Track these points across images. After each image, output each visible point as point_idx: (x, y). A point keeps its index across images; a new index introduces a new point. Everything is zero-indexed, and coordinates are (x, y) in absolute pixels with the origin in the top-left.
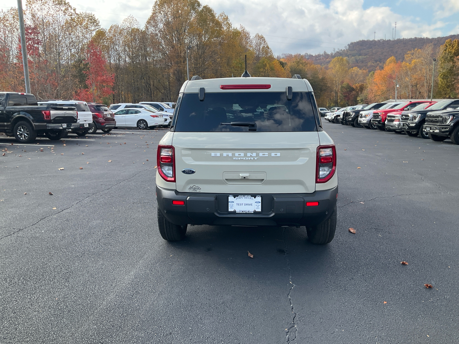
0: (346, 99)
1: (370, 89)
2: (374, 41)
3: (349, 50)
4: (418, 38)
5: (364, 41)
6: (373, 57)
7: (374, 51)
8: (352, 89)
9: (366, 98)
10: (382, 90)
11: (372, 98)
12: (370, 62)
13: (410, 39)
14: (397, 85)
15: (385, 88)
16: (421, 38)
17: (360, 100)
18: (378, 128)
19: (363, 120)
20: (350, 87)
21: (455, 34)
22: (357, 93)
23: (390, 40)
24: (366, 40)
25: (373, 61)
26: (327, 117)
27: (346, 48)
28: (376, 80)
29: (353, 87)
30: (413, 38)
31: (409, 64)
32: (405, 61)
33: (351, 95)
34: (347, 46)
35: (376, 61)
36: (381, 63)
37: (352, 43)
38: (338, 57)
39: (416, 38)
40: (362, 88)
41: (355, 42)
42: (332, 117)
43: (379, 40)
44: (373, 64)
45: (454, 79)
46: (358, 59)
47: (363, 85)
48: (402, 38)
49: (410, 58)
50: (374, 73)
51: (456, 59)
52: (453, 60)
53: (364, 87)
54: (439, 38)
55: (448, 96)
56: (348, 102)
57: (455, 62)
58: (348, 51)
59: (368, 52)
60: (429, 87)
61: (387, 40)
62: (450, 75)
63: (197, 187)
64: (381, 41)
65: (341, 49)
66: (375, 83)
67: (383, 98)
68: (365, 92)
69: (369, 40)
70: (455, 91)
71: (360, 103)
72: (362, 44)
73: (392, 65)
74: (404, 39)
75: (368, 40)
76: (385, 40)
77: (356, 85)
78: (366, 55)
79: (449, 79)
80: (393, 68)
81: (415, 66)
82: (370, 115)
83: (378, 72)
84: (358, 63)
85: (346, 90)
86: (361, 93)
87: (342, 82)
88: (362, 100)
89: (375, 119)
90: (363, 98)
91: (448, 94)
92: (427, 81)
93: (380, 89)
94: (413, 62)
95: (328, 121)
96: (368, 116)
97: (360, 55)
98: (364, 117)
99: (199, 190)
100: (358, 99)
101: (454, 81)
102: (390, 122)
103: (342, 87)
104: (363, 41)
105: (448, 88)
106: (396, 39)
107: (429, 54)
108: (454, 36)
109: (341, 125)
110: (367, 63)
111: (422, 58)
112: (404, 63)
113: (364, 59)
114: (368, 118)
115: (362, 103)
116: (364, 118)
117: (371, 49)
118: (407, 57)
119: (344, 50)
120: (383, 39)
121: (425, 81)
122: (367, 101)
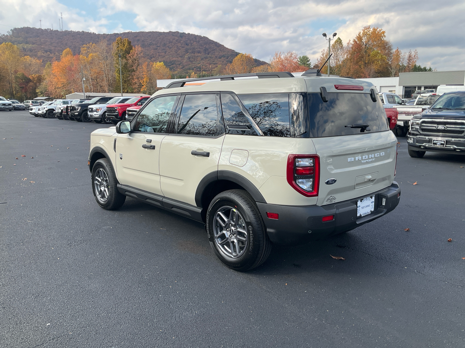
0: (23, 90)
1: (49, 80)
2: (40, 29)
3: (14, 37)
4: (85, 32)
5: (30, 28)
6: (42, 46)
7: (42, 40)
8: (28, 81)
9: (46, 90)
10: (62, 82)
11: (52, 90)
12: (39, 51)
13: (78, 32)
14: (83, 78)
15: (65, 81)
16: (88, 32)
17: (40, 92)
18: (112, 122)
19: (95, 115)
20: (26, 78)
21: (118, 33)
22: (35, 84)
23: (57, 31)
24: (31, 27)
25: (43, 51)
26: (33, 111)
27: (9, 34)
28: (54, 71)
29: (29, 78)
30: (81, 31)
31: (87, 57)
32: (82, 54)
33: (28, 86)
34: (10, 31)
35: (46, 51)
36: (52, 54)
37: (16, 29)
38: (6, 43)
39: (83, 32)
40: (40, 80)
41: (18, 28)
42: (43, 111)
43: (46, 29)
44: (43, 54)
45: (129, 75)
46: (25, 48)
47: (41, 76)
48: (70, 30)
49: (86, 51)
50: (50, 64)
51: (128, 57)
52: (126, 58)
53: (42, 78)
54: (104, 34)
55: (126, 91)
56: (26, 94)
57: (128, 60)
58: (12, 38)
59: (36, 40)
60: (109, 82)
61: (55, 30)
62: (125, 72)
63: (333, 198)
64: (48, 31)
65: (3, 34)
66: (54, 74)
67: (65, 90)
68: (44, 84)
69: (35, 28)
70: (131, 87)
71: (40, 95)
72: (27, 31)
73: (69, 57)
74: (71, 31)
75: (33, 28)
76: (53, 30)
77: (33, 76)
78: (33, 44)
79: (124, 75)
80: (71, 60)
81: (92, 60)
82: (101, 109)
83: (56, 63)
84: (25, 51)
85: (22, 81)
86: (40, 85)
87: (16, 72)
88: (42, 93)
89: (110, 113)
90: (42, 90)
91: (126, 89)
92: (106, 75)
93: (60, 81)
94: (90, 55)
95: (34, 116)
96: (100, 110)
97: (27, 43)
98: (95, 111)
99: (334, 201)
100: (37, 91)
101: (129, 77)
102: (130, 116)
103: (16, 77)
104: (27, 28)
105: (125, 83)
106: (64, 31)
107: (104, 49)
108: (117, 34)
109: (58, 120)
110: (36, 52)
111: (98, 53)
112: (81, 56)
113: (33, 48)
114: (100, 113)
115: (42, 95)
116: (95, 113)
117: (39, 38)
118: (83, 50)
119: (7, 35)
120: (50, 29)
121: (104, 75)
122: (48, 94)
